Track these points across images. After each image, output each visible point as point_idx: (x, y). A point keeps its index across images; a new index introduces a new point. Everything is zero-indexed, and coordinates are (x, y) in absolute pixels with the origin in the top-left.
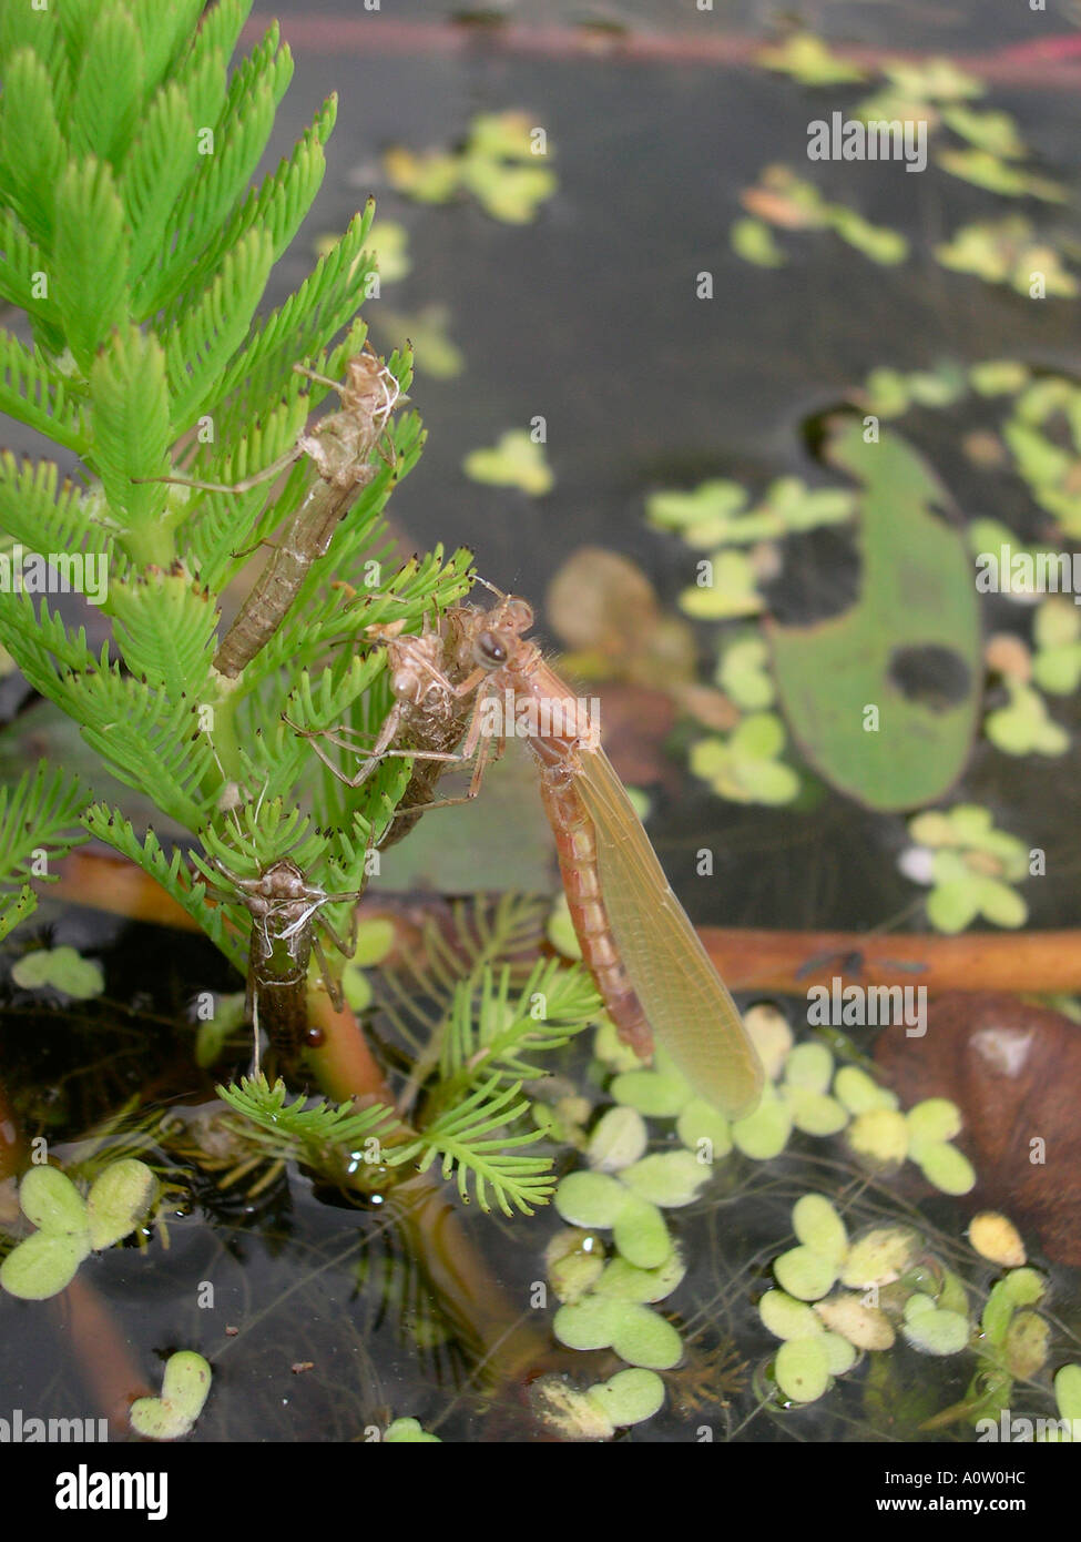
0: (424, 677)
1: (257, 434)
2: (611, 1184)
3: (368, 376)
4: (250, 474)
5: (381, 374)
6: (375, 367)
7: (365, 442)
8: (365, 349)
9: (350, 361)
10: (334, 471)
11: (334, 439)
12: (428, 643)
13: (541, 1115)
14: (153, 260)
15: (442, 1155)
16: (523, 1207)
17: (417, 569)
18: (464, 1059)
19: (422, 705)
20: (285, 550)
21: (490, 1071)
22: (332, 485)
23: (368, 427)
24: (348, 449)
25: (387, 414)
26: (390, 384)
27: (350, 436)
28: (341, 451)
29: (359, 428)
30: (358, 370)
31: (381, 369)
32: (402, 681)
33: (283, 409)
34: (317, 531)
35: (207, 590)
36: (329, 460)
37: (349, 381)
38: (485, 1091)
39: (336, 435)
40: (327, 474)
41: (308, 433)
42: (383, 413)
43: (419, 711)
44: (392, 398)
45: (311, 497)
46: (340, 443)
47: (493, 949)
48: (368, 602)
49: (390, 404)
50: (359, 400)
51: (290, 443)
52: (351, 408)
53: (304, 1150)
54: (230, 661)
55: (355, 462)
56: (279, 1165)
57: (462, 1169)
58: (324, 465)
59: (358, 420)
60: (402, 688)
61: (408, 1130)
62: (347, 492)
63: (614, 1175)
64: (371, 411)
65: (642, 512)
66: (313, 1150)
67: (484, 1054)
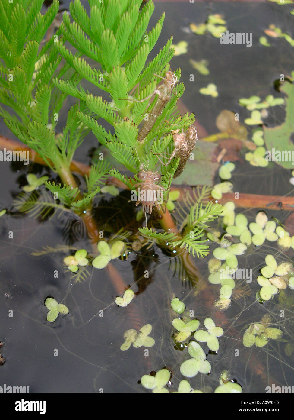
0: (181, 143)
1: (145, 89)
2: (225, 251)
3: (170, 76)
4: (144, 98)
5: (173, 75)
6: (172, 74)
7: (169, 91)
8: (169, 70)
9: (166, 73)
10: (162, 97)
11: (162, 90)
12: (183, 135)
13: (209, 235)
14: (124, 51)
15: (186, 243)
16: (202, 256)
17: (181, 118)
18: (192, 223)
19: (181, 149)
20: (152, 114)
21: (197, 226)
22: (162, 100)
23: (170, 88)
24: (165, 92)
25: (174, 85)
26: (175, 78)
27: (166, 90)
28: (164, 93)
29: (168, 88)
30: (168, 75)
31: (173, 74)
32: (176, 144)
33: (151, 84)
34: (158, 110)
35: (135, 124)
36: (161, 95)
37: (166, 77)
38: (196, 230)
39: (163, 89)
40: (160, 98)
41: (157, 89)
42: (173, 84)
43: (180, 150)
44: (175, 81)
45: (157, 103)
46: (164, 91)
47: (201, 198)
48: (170, 126)
49: (175, 82)
50: (168, 81)
51: (152, 91)
52: (166, 83)
53: (157, 240)
54: (140, 138)
55: (167, 95)
56: (152, 244)
57: (190, 247)
58: (160, 96)
59: (167, 86)
60: (176, 145)
61: (180, 237)
62: (165, 102)
63: (226, 248)
64: (170, 84)
65: (238, 102)
66: (159, 241)
67: (196, 222)
